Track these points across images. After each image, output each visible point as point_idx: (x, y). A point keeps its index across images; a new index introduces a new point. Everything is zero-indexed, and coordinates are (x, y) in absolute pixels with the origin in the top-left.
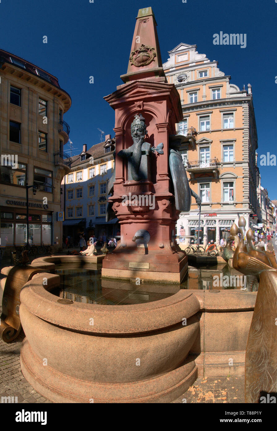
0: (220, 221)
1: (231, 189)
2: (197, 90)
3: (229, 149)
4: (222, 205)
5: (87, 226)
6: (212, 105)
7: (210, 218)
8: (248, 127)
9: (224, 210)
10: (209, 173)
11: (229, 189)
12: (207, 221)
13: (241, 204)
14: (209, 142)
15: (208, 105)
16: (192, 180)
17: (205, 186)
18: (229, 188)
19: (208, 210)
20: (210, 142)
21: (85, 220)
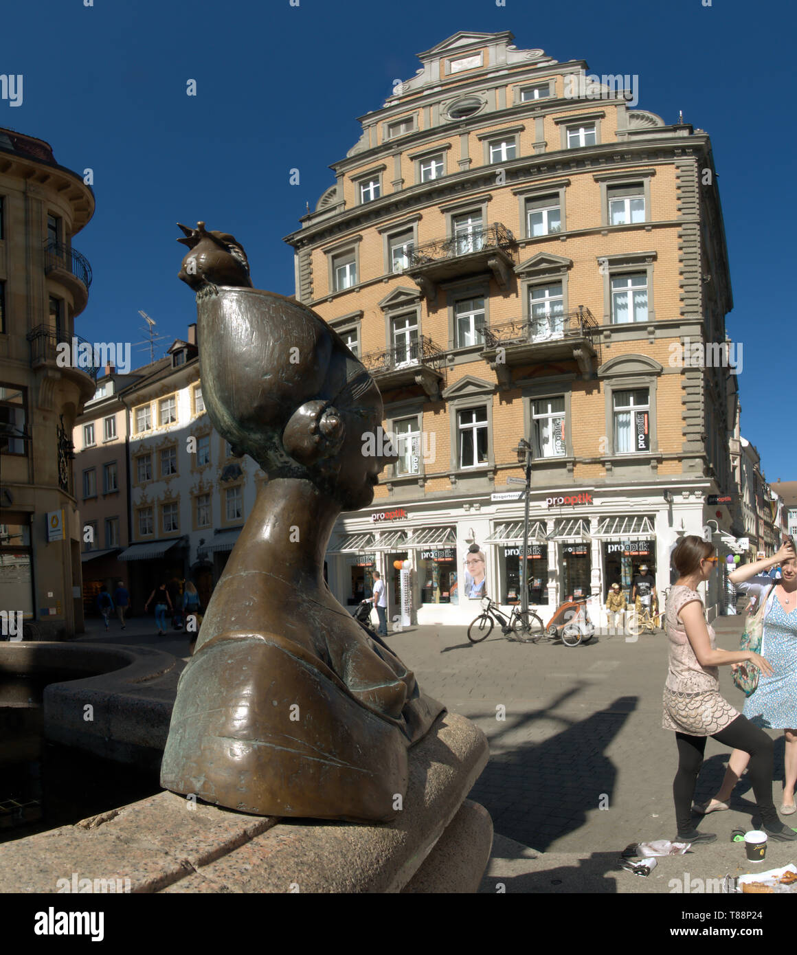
0: (602, 519)
1: (639, 413)
2: (517, 131)
3: (633, 285)
4: (608, 466)
5: (193, 559)
6: (566, 164)
7: (568, 511)
8: (696, 218)
9: (615, 482)
10: (560, 360)
11: (633, 413)
12: (558, 522)
13: (676, 462)
14: (560, 265)
15: (552, 166)
16: (504, 388)
17: (549, 406)
18: (632, 407)
19: (560, 483)
20: (563, 267)
21: (187, 541)
